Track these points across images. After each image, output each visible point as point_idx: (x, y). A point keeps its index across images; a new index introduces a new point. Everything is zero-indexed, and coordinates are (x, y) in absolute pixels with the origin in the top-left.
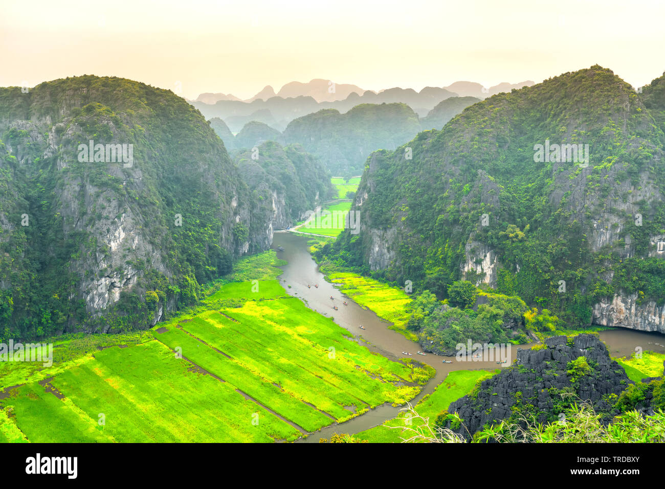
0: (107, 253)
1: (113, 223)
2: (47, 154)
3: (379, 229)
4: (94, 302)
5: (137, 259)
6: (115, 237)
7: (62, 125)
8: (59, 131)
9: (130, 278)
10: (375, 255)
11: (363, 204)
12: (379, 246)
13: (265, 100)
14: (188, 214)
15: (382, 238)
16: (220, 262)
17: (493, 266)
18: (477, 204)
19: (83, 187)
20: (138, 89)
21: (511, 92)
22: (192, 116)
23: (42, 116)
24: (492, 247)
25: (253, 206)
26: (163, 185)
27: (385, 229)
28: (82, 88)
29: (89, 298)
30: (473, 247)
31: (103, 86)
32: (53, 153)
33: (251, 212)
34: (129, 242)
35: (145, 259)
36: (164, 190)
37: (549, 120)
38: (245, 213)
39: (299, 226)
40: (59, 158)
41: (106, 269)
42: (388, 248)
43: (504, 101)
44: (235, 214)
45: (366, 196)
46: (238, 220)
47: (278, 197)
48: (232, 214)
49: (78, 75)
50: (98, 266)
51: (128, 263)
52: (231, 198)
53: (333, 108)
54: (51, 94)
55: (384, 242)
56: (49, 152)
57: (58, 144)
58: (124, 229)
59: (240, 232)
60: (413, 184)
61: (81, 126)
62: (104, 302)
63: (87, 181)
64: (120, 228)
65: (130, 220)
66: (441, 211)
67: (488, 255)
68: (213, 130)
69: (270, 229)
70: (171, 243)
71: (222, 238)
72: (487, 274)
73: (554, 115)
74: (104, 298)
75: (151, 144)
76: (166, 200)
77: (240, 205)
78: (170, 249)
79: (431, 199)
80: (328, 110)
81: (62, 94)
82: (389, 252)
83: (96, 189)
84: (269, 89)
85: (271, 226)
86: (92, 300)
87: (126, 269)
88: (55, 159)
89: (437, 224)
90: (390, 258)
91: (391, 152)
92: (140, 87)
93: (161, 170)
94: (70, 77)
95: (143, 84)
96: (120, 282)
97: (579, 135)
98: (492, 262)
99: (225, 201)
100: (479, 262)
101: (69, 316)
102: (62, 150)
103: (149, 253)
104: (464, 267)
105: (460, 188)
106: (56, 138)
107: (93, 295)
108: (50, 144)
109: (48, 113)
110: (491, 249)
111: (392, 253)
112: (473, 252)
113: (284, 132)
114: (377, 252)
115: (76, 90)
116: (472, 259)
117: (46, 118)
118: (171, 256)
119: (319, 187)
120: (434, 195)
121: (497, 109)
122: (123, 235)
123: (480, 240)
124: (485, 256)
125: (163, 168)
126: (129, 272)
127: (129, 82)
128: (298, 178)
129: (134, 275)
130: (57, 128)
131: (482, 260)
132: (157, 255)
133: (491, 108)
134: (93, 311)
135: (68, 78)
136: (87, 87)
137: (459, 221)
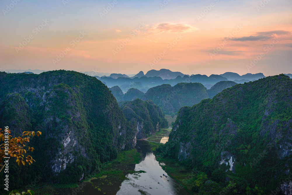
0: (62, 148)
1: (66, 135)
2: (41, 104)
3: (183, 142)
4: (55, 169)
5: (75, 151)
6: (66, 141)
7: (48, 92)
8: (47, 94)
9: (71, 159)
10: (181, 154)
11: (177, 130)
12: (183, 150)
13: (139, 78)
14: (99, 132)
15: (184, 146)
16: (111, 153)
17: (233, 163)
18: (227, 134)
19: (55, 118)
20: (82, 76)
21: (244, 83)
22: (103, 88)
23: (41, 86)
24: (233, 154)
25: (128, 128)
26: (89, 118)
27: (186, 142)
28: (59, 75)
29: (53, 167)
30: (224, 153)
31: (67, 75)
32: (44, 103)
33: (127, 131)
34: (72, 143)
35: (78, 151)
36: (89, 121)
37: (260, 97)
38: (124, 131)
39: (149, 138)
40: (46, 106)
41: (61, 155)
42: (187, 151)
43: (241, 87)
44: (120, 132)
45: (178, 126)
46: (121, 135)
47: (140, 124)
48: (118, 131)
49: (58, 70)
50: (58, 153)
51: (71, 153)
52: (118, 124)
53: (168, 84)
54: (46, 77)
55: (185, 148)
56: (42, 103)
57: (46, 100)
58: (70, 138)
59: (121, 140)
60: (199, 123)
61: (56, 93)
62: (59, 169)
63: (56, 116)
64: (69, 137)
65: (73, 134)
66: (211, 136)
67: (231, 157)
68: (112, 95)
69: (135, 139)
70: (90, 144)
71: (113, 142)
72: (231, 166)
73: (263, 95)
74: (59, 168)
75: (85, 100)
76: (90, 125)
77: (122, 128)
78: (89, 147)
79: (207, 130)
80: (166, 84)
81: (50, 77)
82: (187, 153)
83: (60, 120)
84: (141, 73)
85: (135, 137)
86: (54, 168)
87: (70, 155)
88: (44, 106)
89: (208, 142)
90: (187, 156)
91: (190, 107)
92: (83, 76)
93: (89, 111)
94: (54, 70)
95: (84, 74)
96: (67, 161)
97: (274, 105)
98: (233, 161)
99: (115, 126)
100: (227, 160)
101: (44, 175)
102: (47, 103)
103: (80, 149)
104: (220, 163)
105: (220, 126)
106: (46, 97)
107: (55, 166)
108: (43, 100)
109: (44, 85)
110: (233, 155)
111: (189, 154)
112: (225, 156)
113: (146, 94)
114: (182, 153)
115: (56, 76)
116: (224, 159)
117: (43, 87)
118: (89, 150)
119: (159, 120)
120: (208, 128)
121: (237, 91)
122: (69, 140)
123: (228, 151)
124: (230, 158)
125: (90, 110)
126: (71, 157)
127: (78, 73)
128: (149, 116)
129: (73, 158)
130: (46, 93)
131: (229, 160)
132: (83, 149)
133: (235, 91)
134: (54, 173)
135: (53, 71)
136: (61, 75)
137: (218, 141)
